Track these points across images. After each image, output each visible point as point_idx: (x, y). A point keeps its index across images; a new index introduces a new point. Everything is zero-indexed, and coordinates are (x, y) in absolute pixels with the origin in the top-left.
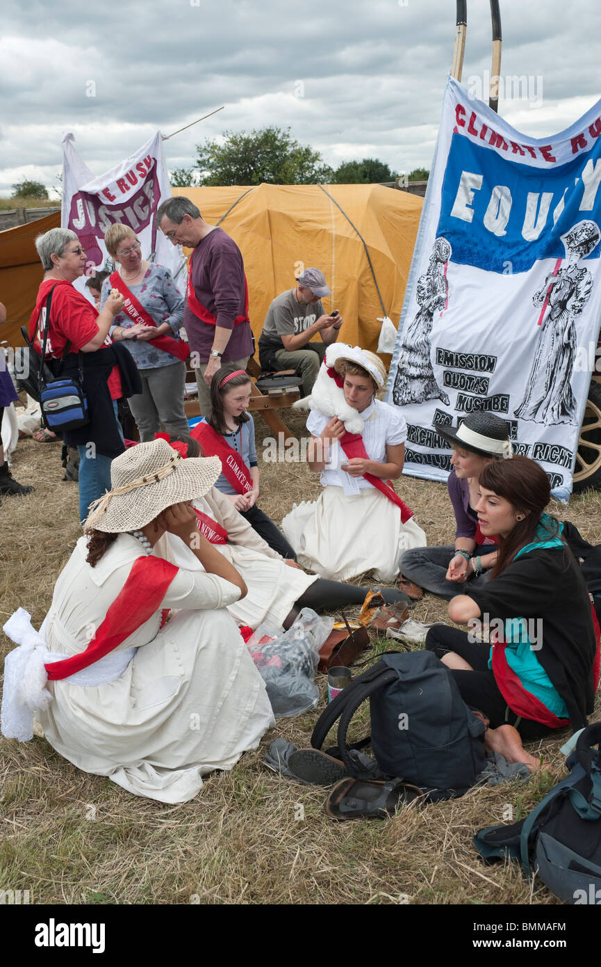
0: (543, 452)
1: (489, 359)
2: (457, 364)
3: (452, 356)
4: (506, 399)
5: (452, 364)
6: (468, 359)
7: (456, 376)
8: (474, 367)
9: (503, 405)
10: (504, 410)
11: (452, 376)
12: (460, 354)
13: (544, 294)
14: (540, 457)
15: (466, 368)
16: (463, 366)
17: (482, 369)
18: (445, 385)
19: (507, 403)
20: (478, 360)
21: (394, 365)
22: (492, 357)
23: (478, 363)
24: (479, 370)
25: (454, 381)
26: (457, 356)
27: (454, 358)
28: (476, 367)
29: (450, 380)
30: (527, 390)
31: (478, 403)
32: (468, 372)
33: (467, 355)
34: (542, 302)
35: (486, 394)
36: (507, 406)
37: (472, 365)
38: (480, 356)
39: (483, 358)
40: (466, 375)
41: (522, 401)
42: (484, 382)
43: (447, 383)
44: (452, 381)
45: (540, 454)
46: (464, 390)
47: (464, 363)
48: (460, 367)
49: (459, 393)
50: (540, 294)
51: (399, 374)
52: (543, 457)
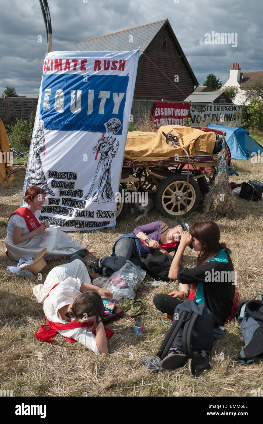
0: (101, 214)
1: (74, 174)
2: (58, 177)
3: (56, 173)
4: (82, 192)
5: (56, 177)
6: (64, 175)
7: (57, 182)
8: (66, 178)
9: (80, 194)
10: (81, 196)
11: (55, 183)
12: (60, 172)
13: (97, 147)
14: (99, 216)
15: (63, 179)
16: (61, 178)
17: (70, 178)
18: (52, 187)
19: (82, 194)
20: (69, 175)
21: (26, 180)
22: (75, 173)
23: (68, 176)
24: (69, 179)
25: (56, 185)
26: (59, 173)
27: (57, 174)
28: (67, 178)
29: (54, 184)
30: (91, 188)
31: (70, 192)
32: (63, 180)
33: (63, 173)
34: (97, 151)
35: (74, 188)
36: (82, 195)
37: (66, 177)
38: (69, 173)
39: (70, 174)
40: (62, 182)
41: (88, 193)
42: (72, 184)
43: (53, 186)
44: (55, 185)
45: (99, 215)
46: (62, 188)
47: (62, 176)
48: (59, 178)
49: (59, 190)
50: (95, 147)
51: (28, 183)
52: (101, 216)
